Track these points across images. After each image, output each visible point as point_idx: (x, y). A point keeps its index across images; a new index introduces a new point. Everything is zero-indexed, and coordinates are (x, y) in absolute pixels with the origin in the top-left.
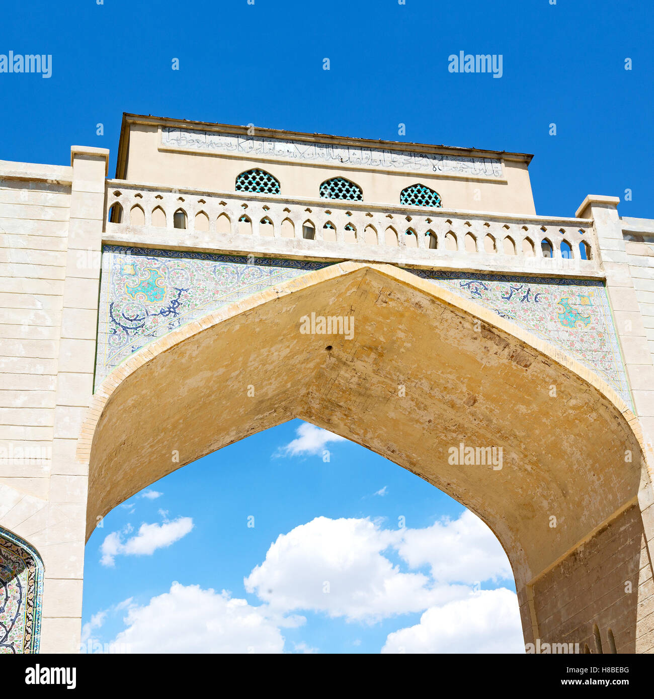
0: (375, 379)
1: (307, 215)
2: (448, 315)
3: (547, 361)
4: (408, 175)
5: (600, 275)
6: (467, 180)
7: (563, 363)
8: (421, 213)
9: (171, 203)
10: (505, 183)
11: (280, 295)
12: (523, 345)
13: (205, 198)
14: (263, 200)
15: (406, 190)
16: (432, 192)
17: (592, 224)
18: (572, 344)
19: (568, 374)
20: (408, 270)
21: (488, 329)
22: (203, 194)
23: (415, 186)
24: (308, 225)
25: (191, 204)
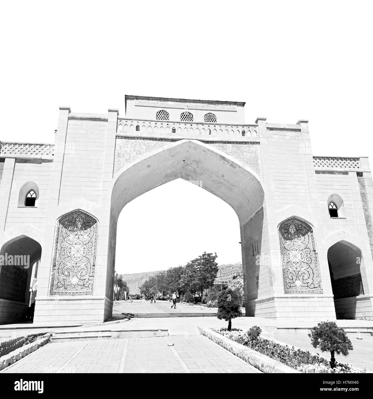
0: (197, 169)
1: (174, 126)
2: (213, 154)
3: (240, 167)
4: (207, 110)
5: (258, 141)
6: (225, 111)
7: (244, 168)
8: (206, 124)
9: (135, 124)
10: (236, 111)
11: (164, 150)
12: (233, 162)
13: (145, 122)
14: (161, 122)
15: (206, 115)
16: (214, 115)
17: (258, 126)
18: (248, 162)
19: (245, 171)
20: (201, 141)
21: (223, 158)
22: (144, 120)
23: (209, 113)
24: (174, 128)
25: (141, 124)
